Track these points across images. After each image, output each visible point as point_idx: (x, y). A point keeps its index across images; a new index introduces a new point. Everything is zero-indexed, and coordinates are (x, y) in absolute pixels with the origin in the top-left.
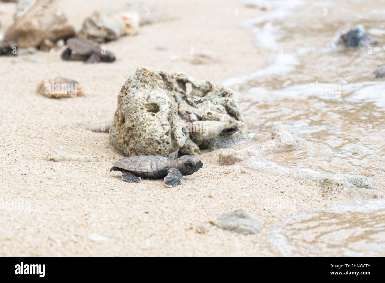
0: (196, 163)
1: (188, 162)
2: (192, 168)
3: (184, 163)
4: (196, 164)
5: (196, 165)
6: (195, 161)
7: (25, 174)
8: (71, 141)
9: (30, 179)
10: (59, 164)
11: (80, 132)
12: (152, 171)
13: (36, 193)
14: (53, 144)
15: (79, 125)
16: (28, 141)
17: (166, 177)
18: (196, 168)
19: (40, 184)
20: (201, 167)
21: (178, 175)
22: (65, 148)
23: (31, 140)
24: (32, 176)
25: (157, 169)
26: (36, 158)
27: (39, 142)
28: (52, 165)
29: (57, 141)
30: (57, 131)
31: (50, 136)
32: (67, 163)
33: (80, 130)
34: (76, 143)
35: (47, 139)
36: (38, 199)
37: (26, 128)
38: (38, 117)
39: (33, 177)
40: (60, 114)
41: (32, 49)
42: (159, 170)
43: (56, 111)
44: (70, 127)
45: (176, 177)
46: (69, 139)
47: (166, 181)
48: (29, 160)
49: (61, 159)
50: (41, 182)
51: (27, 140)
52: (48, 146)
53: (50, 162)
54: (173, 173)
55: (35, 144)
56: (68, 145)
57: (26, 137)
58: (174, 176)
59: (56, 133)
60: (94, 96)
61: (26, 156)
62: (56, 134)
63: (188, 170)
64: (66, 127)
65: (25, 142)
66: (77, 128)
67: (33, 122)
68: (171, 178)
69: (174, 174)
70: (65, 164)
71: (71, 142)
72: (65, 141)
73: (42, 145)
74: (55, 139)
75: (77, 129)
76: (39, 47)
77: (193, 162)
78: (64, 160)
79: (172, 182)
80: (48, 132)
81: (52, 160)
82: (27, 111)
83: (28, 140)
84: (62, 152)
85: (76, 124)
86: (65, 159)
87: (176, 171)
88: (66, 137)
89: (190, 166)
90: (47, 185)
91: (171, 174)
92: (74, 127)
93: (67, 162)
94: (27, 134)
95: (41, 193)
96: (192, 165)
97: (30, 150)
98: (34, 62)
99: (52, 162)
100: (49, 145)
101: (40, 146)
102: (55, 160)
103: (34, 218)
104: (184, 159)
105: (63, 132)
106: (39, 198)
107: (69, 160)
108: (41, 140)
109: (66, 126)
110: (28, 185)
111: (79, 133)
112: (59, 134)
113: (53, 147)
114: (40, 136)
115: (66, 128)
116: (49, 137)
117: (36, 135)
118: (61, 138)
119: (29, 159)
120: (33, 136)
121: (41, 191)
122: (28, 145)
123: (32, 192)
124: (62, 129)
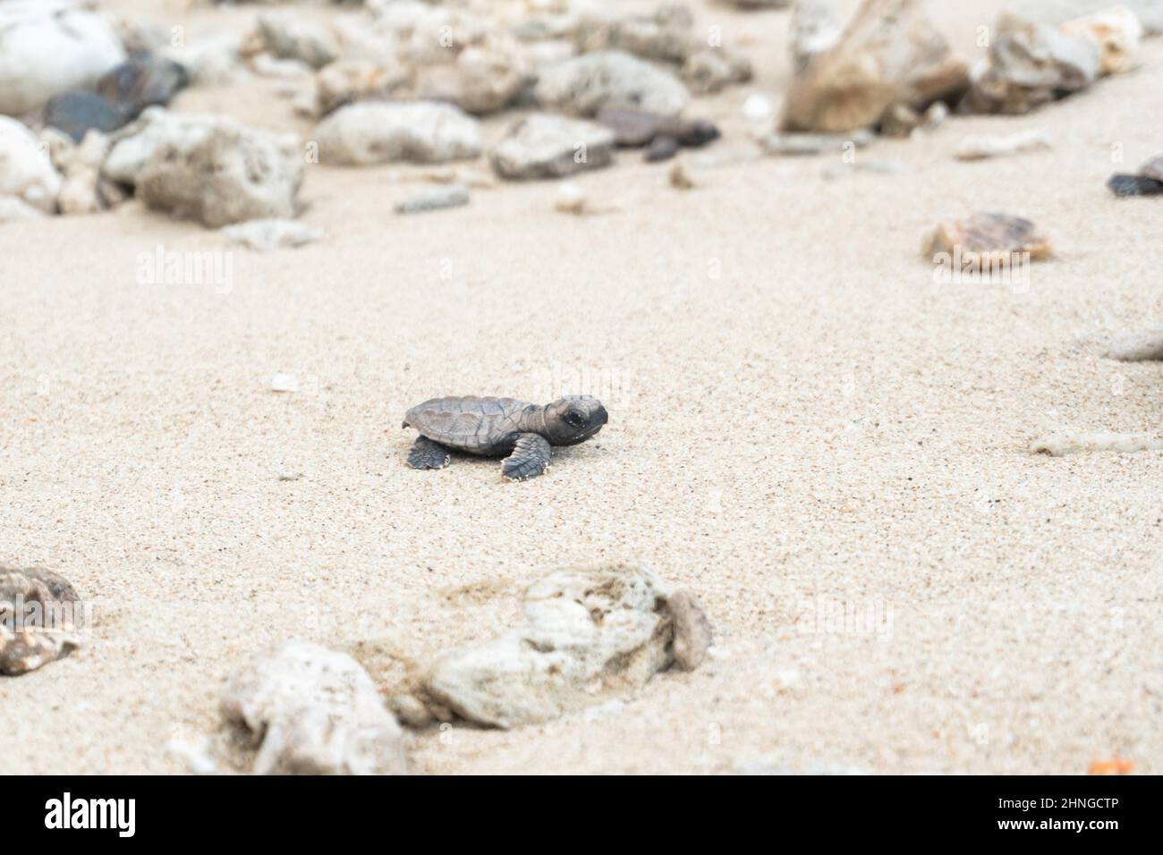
0: (590, 413)
1: (570, 411)
2: (581, 427)
3: (560, 415)
4: (588, 415)
5: (591, 417)
6: (585, 407)
7: (998, 501)
8: (1073, 392)
9: (1016, 514)
10: (1065, 462)
11: (1089, 365)
12: (475, 445)
13: (1048, 553)
14: (1027, 405)
15: (1082, 345)
16: (959, 401)
17: (506, 459)
18: (592, 424)
19: (1048, 526)
20: (605, 421)
21: (539, 451)
22: (1063, 412)
23: (965, 398)
24: (1018, 504)
25: (489, 439)
26: (996, 448)
27: (989, 400)
28: (1046, 465)
29: (1035, 396)
30: (1026, 368)
31: (1014, 383)
32: (1085, 457)
33: (1088, 359)
34: (1089, 398)
35: (1008, 391)
36: (1057, 571)
37: (940, 365)
38: (959, 329)
39: (1020, 507)
40: (1013, 316)
41: (862, 136)
42: (494, 442)
43: (1001, 309)
44: (1059, 353)
45: (534, 455)
46: (1065, 388)
47: (506, 467)
48: (978, 455)
49: (1068, 446)
50: (1049, 520)
51: (954, 400)
52: (1015, 412)
53: (1037, 457)
54: (526, 448)
55: (978, 408)
56: (1068, 406)
57: (948, 389)
58: (530, 454)
59: (1026, 374)
60: (1081, 257)
61: (969, 444)
62: (1028, 378)
63: (571, 431)
64: (1046, 354)
65: (949, 403)
66: (1077, 353)
67: (954, 346)
68: (519, 459)
69: (529, 449)
70: (1081, 462)
71: (1075, 396)
72: (1056, 393)
73: (998, 409)
74: (1028, 390)
75: (1079, 356)
76: (881, 128)
77: (581, 411)
78: (1074, 449)
79: (522, 469)
80: (1005, 373)
81: (1042, 451)
82: (923, 316)
83: (957, 397)
84: (1066, 427)
85: (1073, 345)
86: (1079, 447)
87: (535, 441)
88: (1056, 383)
89: (574, 421)
90: (1070, 528)
91: (522, 450)
92: (1069, 351)
93: (1083, 455)
94: (948, 382)
95: (1061, 553)
96: (580, 419)
97: (971, 425)
98: (882, 171)
99: (1044, 458)
100: (1016, 408)
101: (993, 414)
102: (1050, 452)
103: (1079, 630)
104: (561, 404)
105: (1042, 368)
106: (1061, 569)
107: (1090, 450)
108: (991, 397)
109: (1045, 352)
110: (1015, 531)
111: (1087, 368)
112: (1036, 375)
113: (1029, 413)
114: (985, 385)
115: (1048, 357)
116: (1012, 387)
117: (973, 384)
118: (1042, 387)
119: (980, 452)
120: (966, 386)
121: (1060, 547)
122: (962, 413)
123: (1038, 552)
124: (1037, 361)
